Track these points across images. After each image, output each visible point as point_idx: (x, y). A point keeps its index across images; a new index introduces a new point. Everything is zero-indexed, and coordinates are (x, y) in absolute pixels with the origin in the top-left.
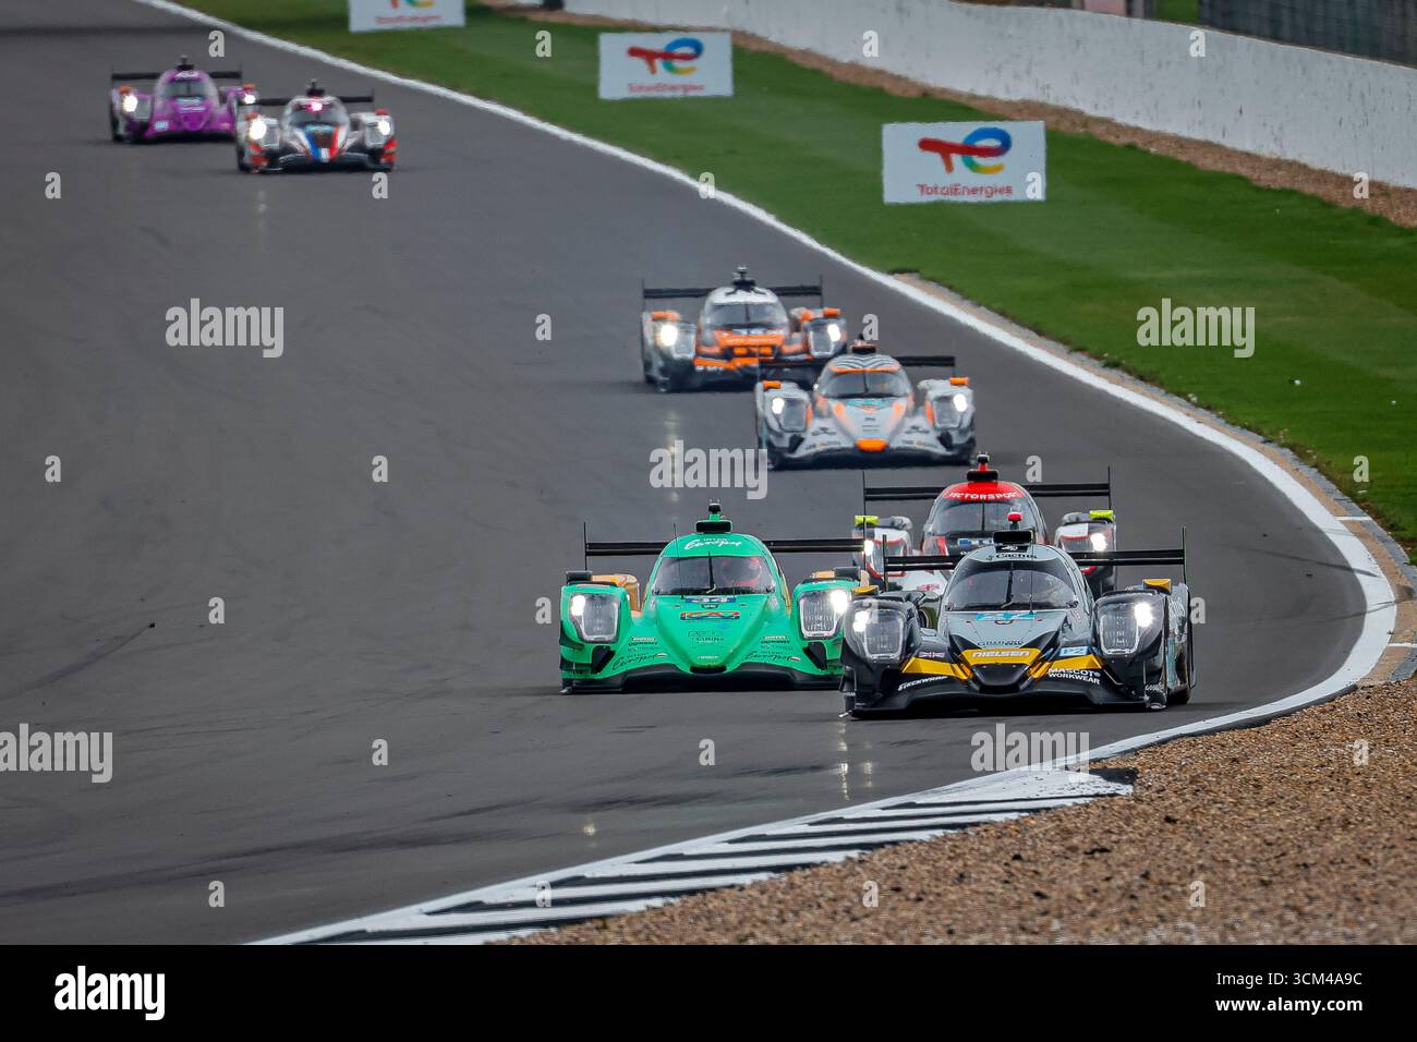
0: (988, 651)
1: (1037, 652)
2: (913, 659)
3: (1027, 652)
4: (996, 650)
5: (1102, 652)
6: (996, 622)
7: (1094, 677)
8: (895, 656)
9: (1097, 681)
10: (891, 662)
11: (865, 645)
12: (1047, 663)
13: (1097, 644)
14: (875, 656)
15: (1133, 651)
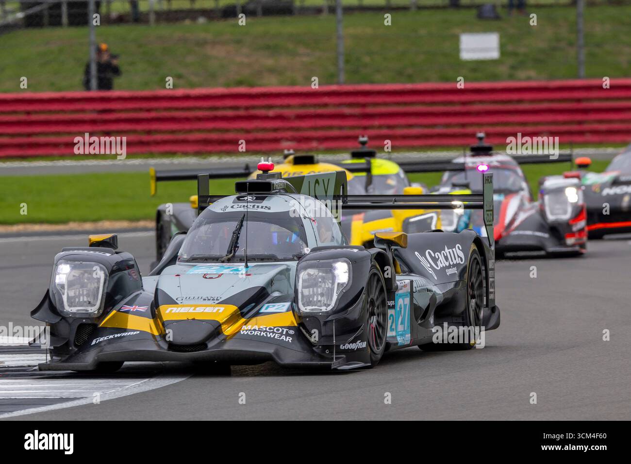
0: (184, 306)
1: (233, 308)
2: (114, 312)
3: (222, 308)
4: (190, 306)
5: (299, 309)
6: (205, 277)
7: (287, 335)
8: (94, 310)
9: (289, 339)
10: (89, 316)
11: (65, 298)
12: (243, 320)
13: (295, 300)
14: (74, 310)
15: (329, 308)
